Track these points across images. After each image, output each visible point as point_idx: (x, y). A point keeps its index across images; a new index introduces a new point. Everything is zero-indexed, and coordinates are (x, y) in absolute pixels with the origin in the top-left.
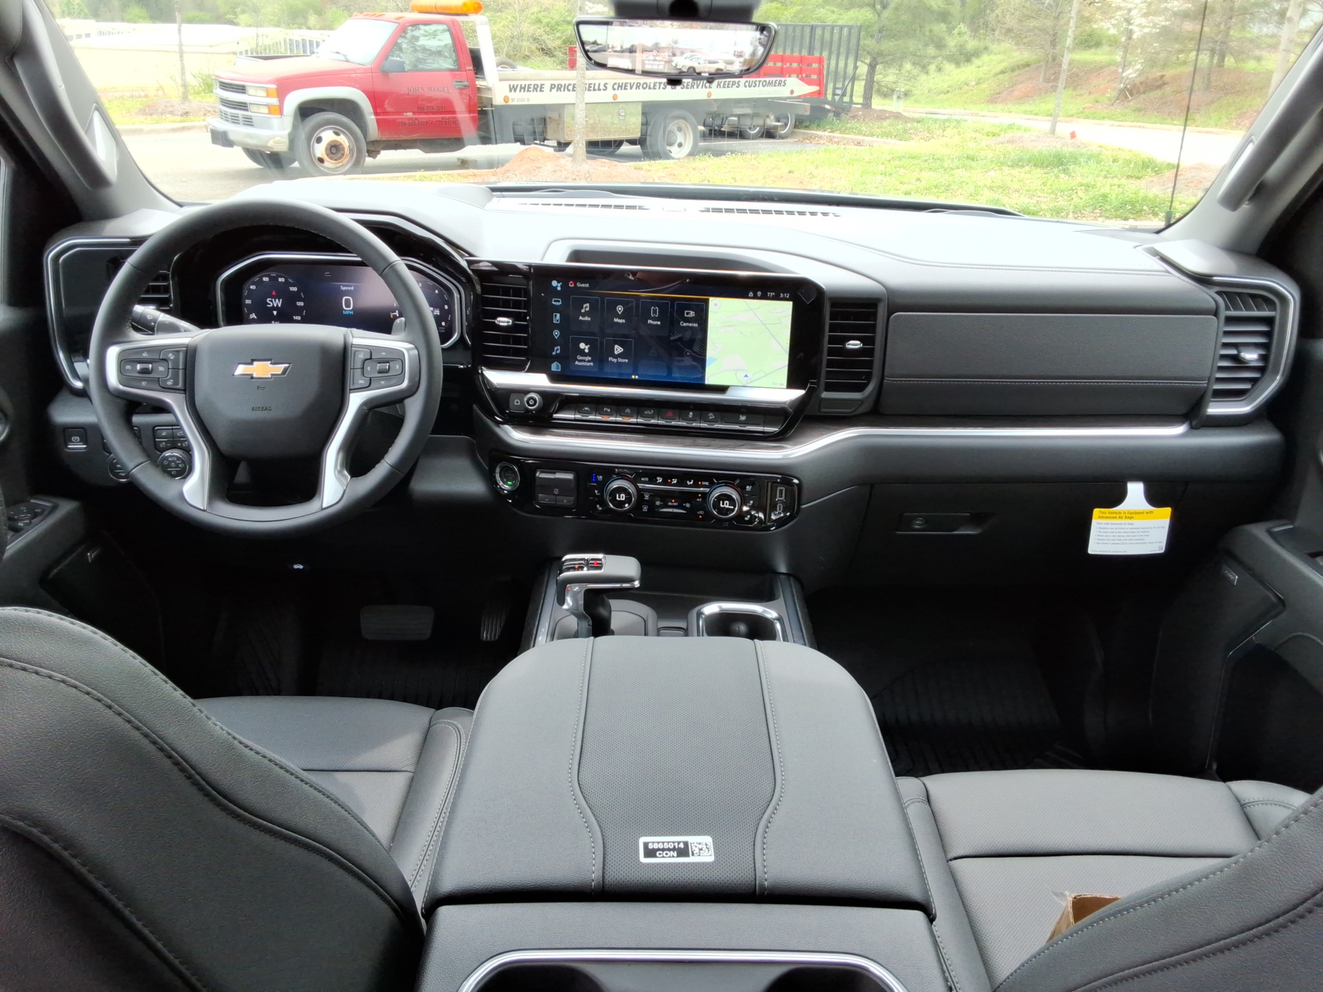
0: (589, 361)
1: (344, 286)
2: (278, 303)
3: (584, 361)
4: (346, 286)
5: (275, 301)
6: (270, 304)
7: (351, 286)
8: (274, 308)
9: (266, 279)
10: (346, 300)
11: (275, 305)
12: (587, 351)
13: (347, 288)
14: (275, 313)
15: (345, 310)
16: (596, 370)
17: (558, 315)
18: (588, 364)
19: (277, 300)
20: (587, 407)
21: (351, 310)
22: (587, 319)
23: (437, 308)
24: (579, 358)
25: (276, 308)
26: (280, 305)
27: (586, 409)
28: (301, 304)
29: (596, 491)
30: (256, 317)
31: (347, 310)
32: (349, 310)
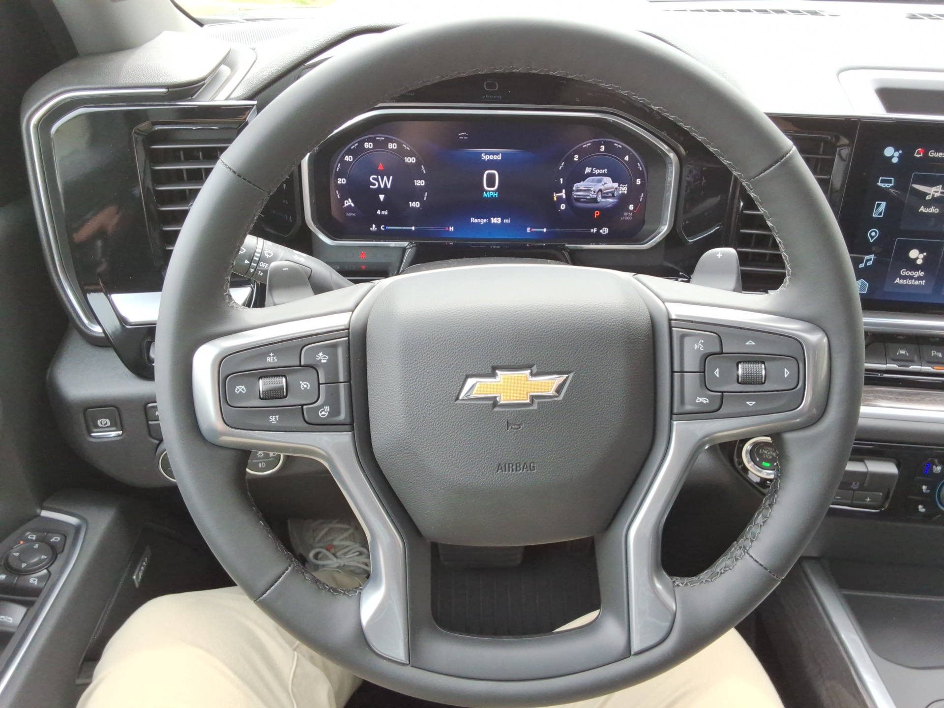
0: (919, 278)
1: (487, 154)
2: (386, 182)
3: (911, 278)
4: (490, 154)
5: (382, 180)
6: (374, 185)
7: (497, 154)
8: (379, 191)
9: (367, 145)
10: (488, 175)
11: (382, 186)
12: (919, 262)
13: (491, 157)
14: (382, 197)
15: (486, 192)
16: (929, 291)
17: (884, 204)
18: (917, 283)
19: (385, 178)
20: (902, 349)
21: (495, 191)
22: (933, 210)
23: (624, 184)
24: (904, 272)
25: (384, 191)
26: (389, 186)
27: (903, 352)
28: (420, 183)
29: (924, 487)
30: (353, 205)
31: (489, 191)
32: (493, 191)
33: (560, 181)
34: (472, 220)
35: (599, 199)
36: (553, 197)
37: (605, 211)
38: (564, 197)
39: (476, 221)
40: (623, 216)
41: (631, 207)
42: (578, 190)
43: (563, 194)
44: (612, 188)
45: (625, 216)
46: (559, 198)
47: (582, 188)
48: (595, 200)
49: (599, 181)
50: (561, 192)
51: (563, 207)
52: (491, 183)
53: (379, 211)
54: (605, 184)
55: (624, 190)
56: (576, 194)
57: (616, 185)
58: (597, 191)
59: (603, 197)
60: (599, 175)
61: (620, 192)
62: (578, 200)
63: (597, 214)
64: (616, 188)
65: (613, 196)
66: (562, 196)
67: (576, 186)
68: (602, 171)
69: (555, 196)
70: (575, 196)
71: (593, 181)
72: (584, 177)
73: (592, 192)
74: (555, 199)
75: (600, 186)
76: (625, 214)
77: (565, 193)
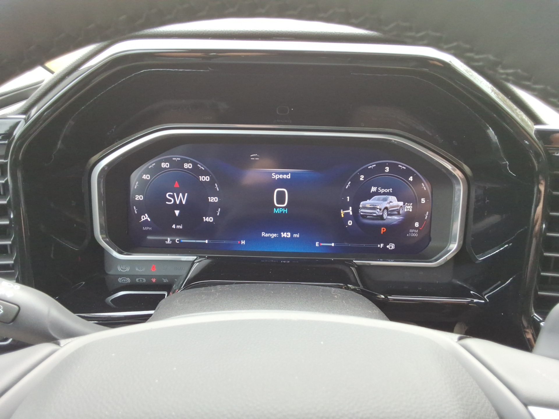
1: (277, 173)
2: (182, 198)
4: (280, 173)
5: (177, 196)
6: (170, 201)
7: (287, 174)
8: (175, 206)
9: (164, 165)
10: (278, 193)
11: (178, 202)
13: (281, 176)
14: (177, 212)
15: (277, 208)
19: (181, 195)
21: (285, 208)
23: (409, 202)
25: (180, 206)
26: (184, 203)
28: (213, 199)
30: (149, 220)
31: (279, 207)
32: (282, 208)
33: (347, 199)
34: (263, 234)
35: (385, 216)
36: (340, 214)
37: (391, 227)
38: (351, 213)
39: (267, 235)
40: (409, 233)
41: (417, 225)
42: (364, 208)
43: (350, 211)
44: (398, 206)
45: (411, 233)
46: (347, 214)
47: (368, 206)
48: (381, 217)
49: (385, 200)
50: (349, 209)
51: (350, 223)
52: (281, 200)
53: (174, 225)
54: (391, 202)
55: (409, 208)
56: (362, 211)
57: (401, 204)
58: (382, 209)
59: (388, 215)
60: (384, 194)
61: (406, 210)
62: (364, 216)
63: (383, 230)
64: (401, 207)
65: (399, 214)
66: (349, 213)
67: (362, 204)
68: (388, 191)
69: (342, 212)
70: (362, 213)
71: (378, 200)
72: (370, 196)
73: (378, 210)
74: (343, 216)
75: (385, 204)
76: (411, 231)
77: (352, 211)
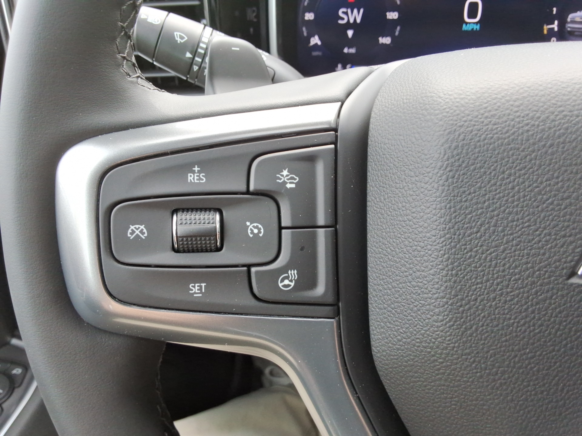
2: (356, 16)
5: (352, 12)
6: (343, 19)
8: (348, 26)
10: (471, 5)
11: (352, 21)
14: (350, 33)
15: (467, 23)
19: (355, 11)
21: (477, 23)
25: (353, 26)
26: (358, 21)
30: (319, 43)
31: (470, 23)
32: (474, 23)
33: (553, 11)
36: (543, 30)
38: (556, 29)
42: (573, 22)
43: (555, 26)
46: (551, 29)
47: (578, 19)
50: (553, 23)
52: (473, 13)
53: (346, 48)
56: (569, 26)
66: (553, 28)
67: (571, 17)
69: (546, 28)
70: (569, 29)
74: (545, 30)
77: (559, 26)
